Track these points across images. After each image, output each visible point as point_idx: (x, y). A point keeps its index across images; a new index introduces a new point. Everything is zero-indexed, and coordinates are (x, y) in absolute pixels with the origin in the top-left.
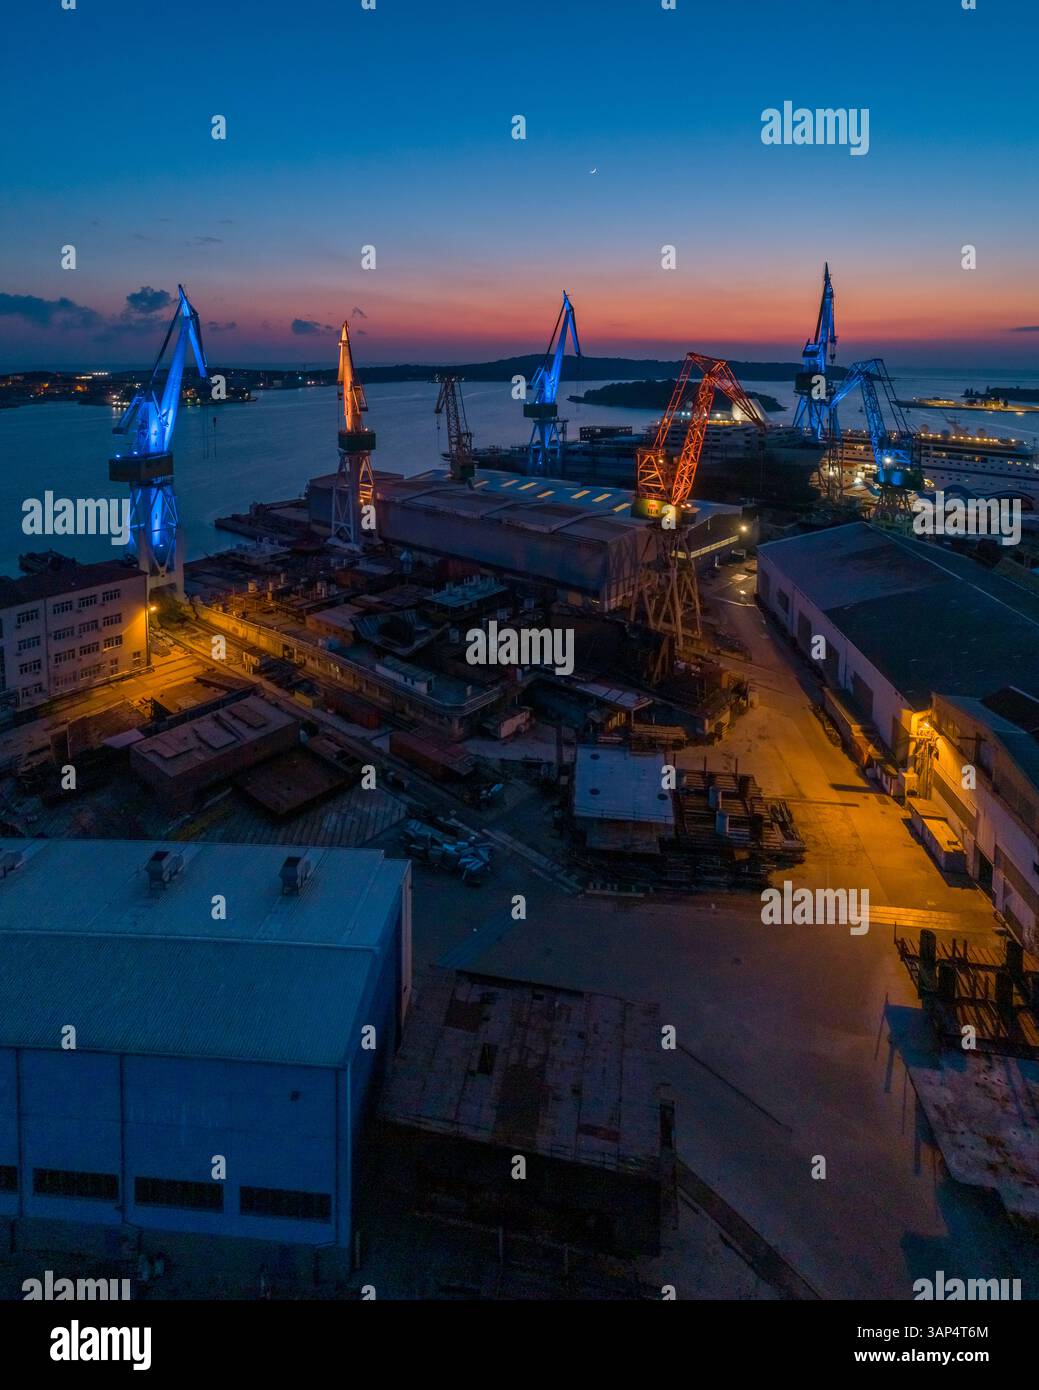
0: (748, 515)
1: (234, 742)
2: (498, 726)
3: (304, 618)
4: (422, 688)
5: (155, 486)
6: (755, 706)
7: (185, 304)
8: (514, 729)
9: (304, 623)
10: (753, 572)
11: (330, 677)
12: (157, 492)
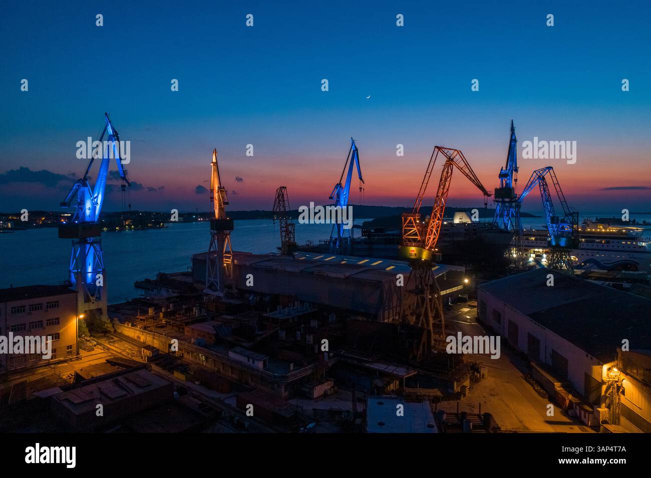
0: (468, 273)
1: (126, 395)
2: (312, 389)
3: (183, 329)
4: (260, 365)
5: (89, 243)
6: (485, 377)
7: (109, 127)
8: (323, 393)
9: (183, 332)
10: (474, 307)
11: (199, 364)
12: (90, 247)
